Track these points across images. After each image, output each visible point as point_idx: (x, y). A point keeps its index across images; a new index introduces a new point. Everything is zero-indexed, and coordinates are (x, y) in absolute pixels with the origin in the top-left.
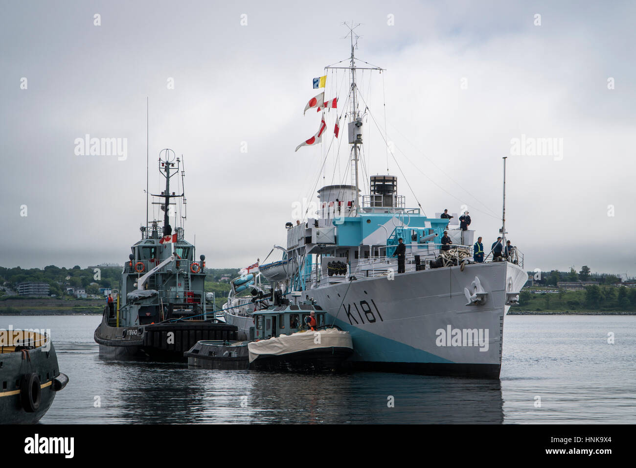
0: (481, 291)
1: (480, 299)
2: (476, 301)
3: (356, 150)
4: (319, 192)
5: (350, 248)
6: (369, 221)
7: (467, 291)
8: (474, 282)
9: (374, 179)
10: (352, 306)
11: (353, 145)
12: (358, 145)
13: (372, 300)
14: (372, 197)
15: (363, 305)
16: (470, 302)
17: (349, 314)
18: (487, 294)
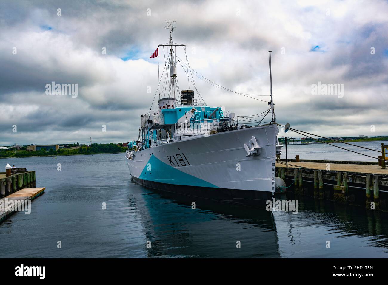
0: (257, 146)
1: (256, 152)
2: (254, 153)
3: (174, 80)
4: (158, 102)
5: (171, 125)
6: (180, 110)
7: (246, 146)
8: (251, 140)
9: (183, 92)
10: (172, 157)
11: (172, 77)
12: (175, 77)
13: (183, 153)
14: (182, 101)
15: (178, 156)
16: (249, 154)
17: (171, 161)
18: (261, 148)
